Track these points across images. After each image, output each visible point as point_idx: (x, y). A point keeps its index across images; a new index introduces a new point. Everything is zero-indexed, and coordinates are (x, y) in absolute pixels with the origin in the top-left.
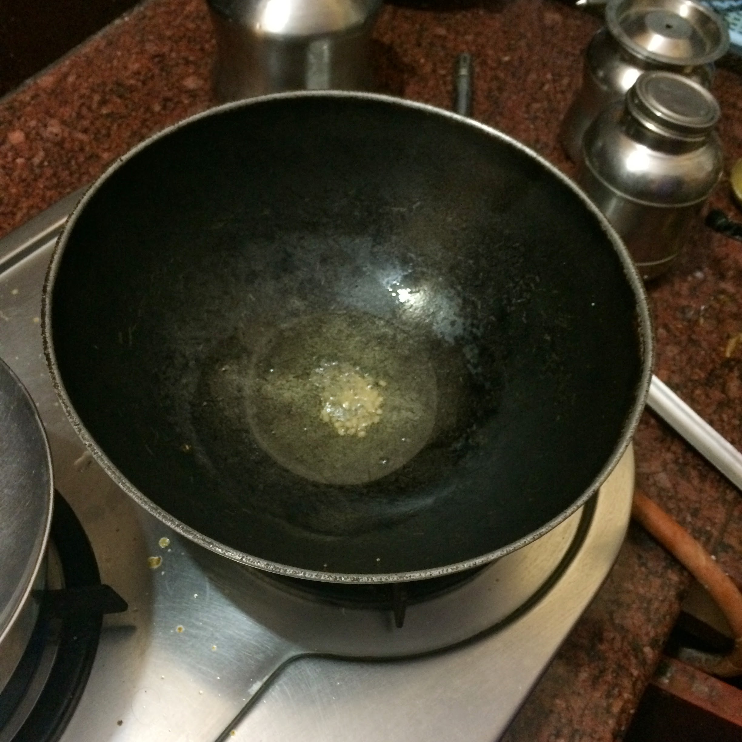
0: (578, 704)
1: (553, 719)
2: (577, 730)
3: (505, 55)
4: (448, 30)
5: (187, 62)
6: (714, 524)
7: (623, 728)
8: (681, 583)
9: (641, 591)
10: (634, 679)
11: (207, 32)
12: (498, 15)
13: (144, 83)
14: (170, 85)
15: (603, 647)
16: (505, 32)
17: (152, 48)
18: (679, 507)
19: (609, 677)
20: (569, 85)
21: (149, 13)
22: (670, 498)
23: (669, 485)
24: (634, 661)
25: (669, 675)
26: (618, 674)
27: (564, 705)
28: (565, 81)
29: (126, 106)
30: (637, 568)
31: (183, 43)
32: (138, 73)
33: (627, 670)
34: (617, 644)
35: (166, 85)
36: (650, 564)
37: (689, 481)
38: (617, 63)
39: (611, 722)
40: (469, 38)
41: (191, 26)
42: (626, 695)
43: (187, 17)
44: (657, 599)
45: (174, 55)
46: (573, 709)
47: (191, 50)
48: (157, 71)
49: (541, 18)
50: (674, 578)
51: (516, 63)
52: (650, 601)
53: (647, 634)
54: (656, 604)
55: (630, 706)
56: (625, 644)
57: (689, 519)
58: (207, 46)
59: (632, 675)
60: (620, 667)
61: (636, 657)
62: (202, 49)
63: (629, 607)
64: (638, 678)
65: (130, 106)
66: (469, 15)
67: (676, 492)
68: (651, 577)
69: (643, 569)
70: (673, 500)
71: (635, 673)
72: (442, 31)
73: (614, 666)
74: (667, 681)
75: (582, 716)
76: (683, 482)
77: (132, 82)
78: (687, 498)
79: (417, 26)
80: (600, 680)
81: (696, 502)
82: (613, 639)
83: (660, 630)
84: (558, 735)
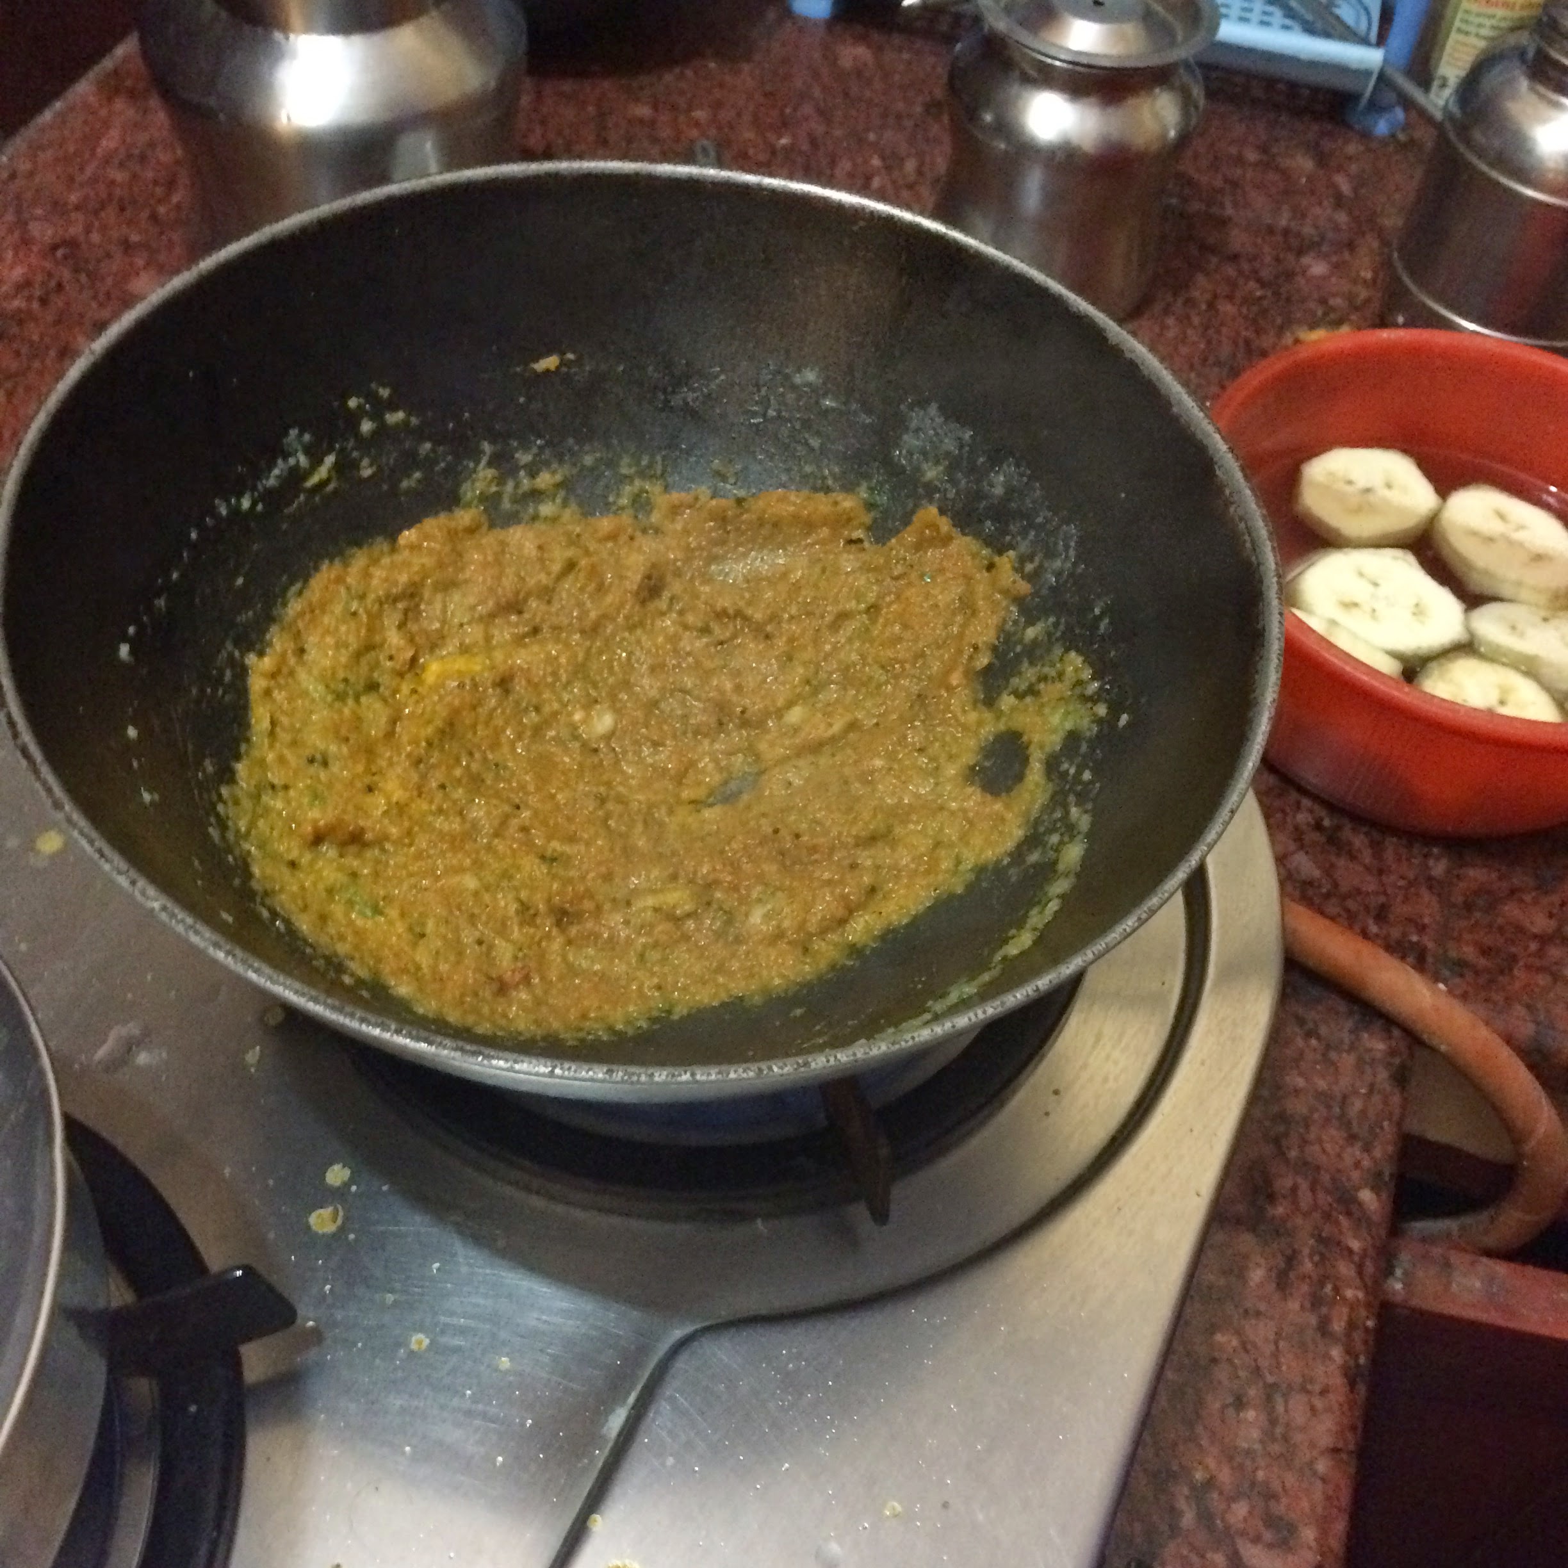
0: (1261, 1332)
1: (1221, 1373)
2: (1274, 1386)
3: (780, 137)
4: (655, 108)
5: (127, 247)
6: (1422, 929)
7: (1362, 1360)
8: (1392, 1053)
9: (1322, 1084)
10: (1356, 1258)
11: (156, 182)
12: (746, 67)
13: (44, 301)
14: (101, 297)
15: (1280, 1210)
16: (766, 95)
17: (43, 232)
18: (1348, 911)
19: (1308, 1266)
20: (920, 172)
21: (24, 166)
22: (1328, 896)
23: (1317, 873)
24: (1344, 1221)
26: (1322, 1255)
27: (1235, 1342)
28: (910, 165)
29: (18, 354)
30: (1300, 1042)
31: (110, 214)
32: (27, 284)
33: (1339, 1243)
34: (1305, 1198)
35: (95, 297)
36: (1323, 1030)
37: (1353, 857)
38: (1015, 89)
39: (1336, 1353)
40: (700, 114)
41: (119, 176)
42: (1349, 1293)
43: (107, 161)
44: (1356, 1093)
45: (95, 237)
46: (1255, 1346)
47: (130, 223)
48: (66, 274)
49: (831, 59)
50: (1378, 1046)
51: (805, 147)
52: (1344, 1101)
53: (1357, 1165)
54: (1357, 1105)
55: (1363, 1313)
56: (1321, 1196)
57: (1374, 929)
58: (162, 210)
59: (1350, 1251)
60: (1320, 1239)
61: (1349, 1214)
62: (154, 218)
63: (1307, 1123)
64: (1364, 1254)
65: (24, 350)
66: (689, 73)
67: (1336, 885)
68: (1333, 1055)
69: (1314, 1042)
70: (1334, 900)
71: (1355, 1245)
72: (643, 111)
73: (1312, 1242)
74: (1399, 1286)
75: (1276, 1354)
76: (1342, 862)
77: (17, 303)
78: (1358, 891)
79: (591, 109)
80: (1292, 1275)
81: (1377, 893)
82: (1294, 1189)
83: (1378, 1153)
84: (1240, 1403)
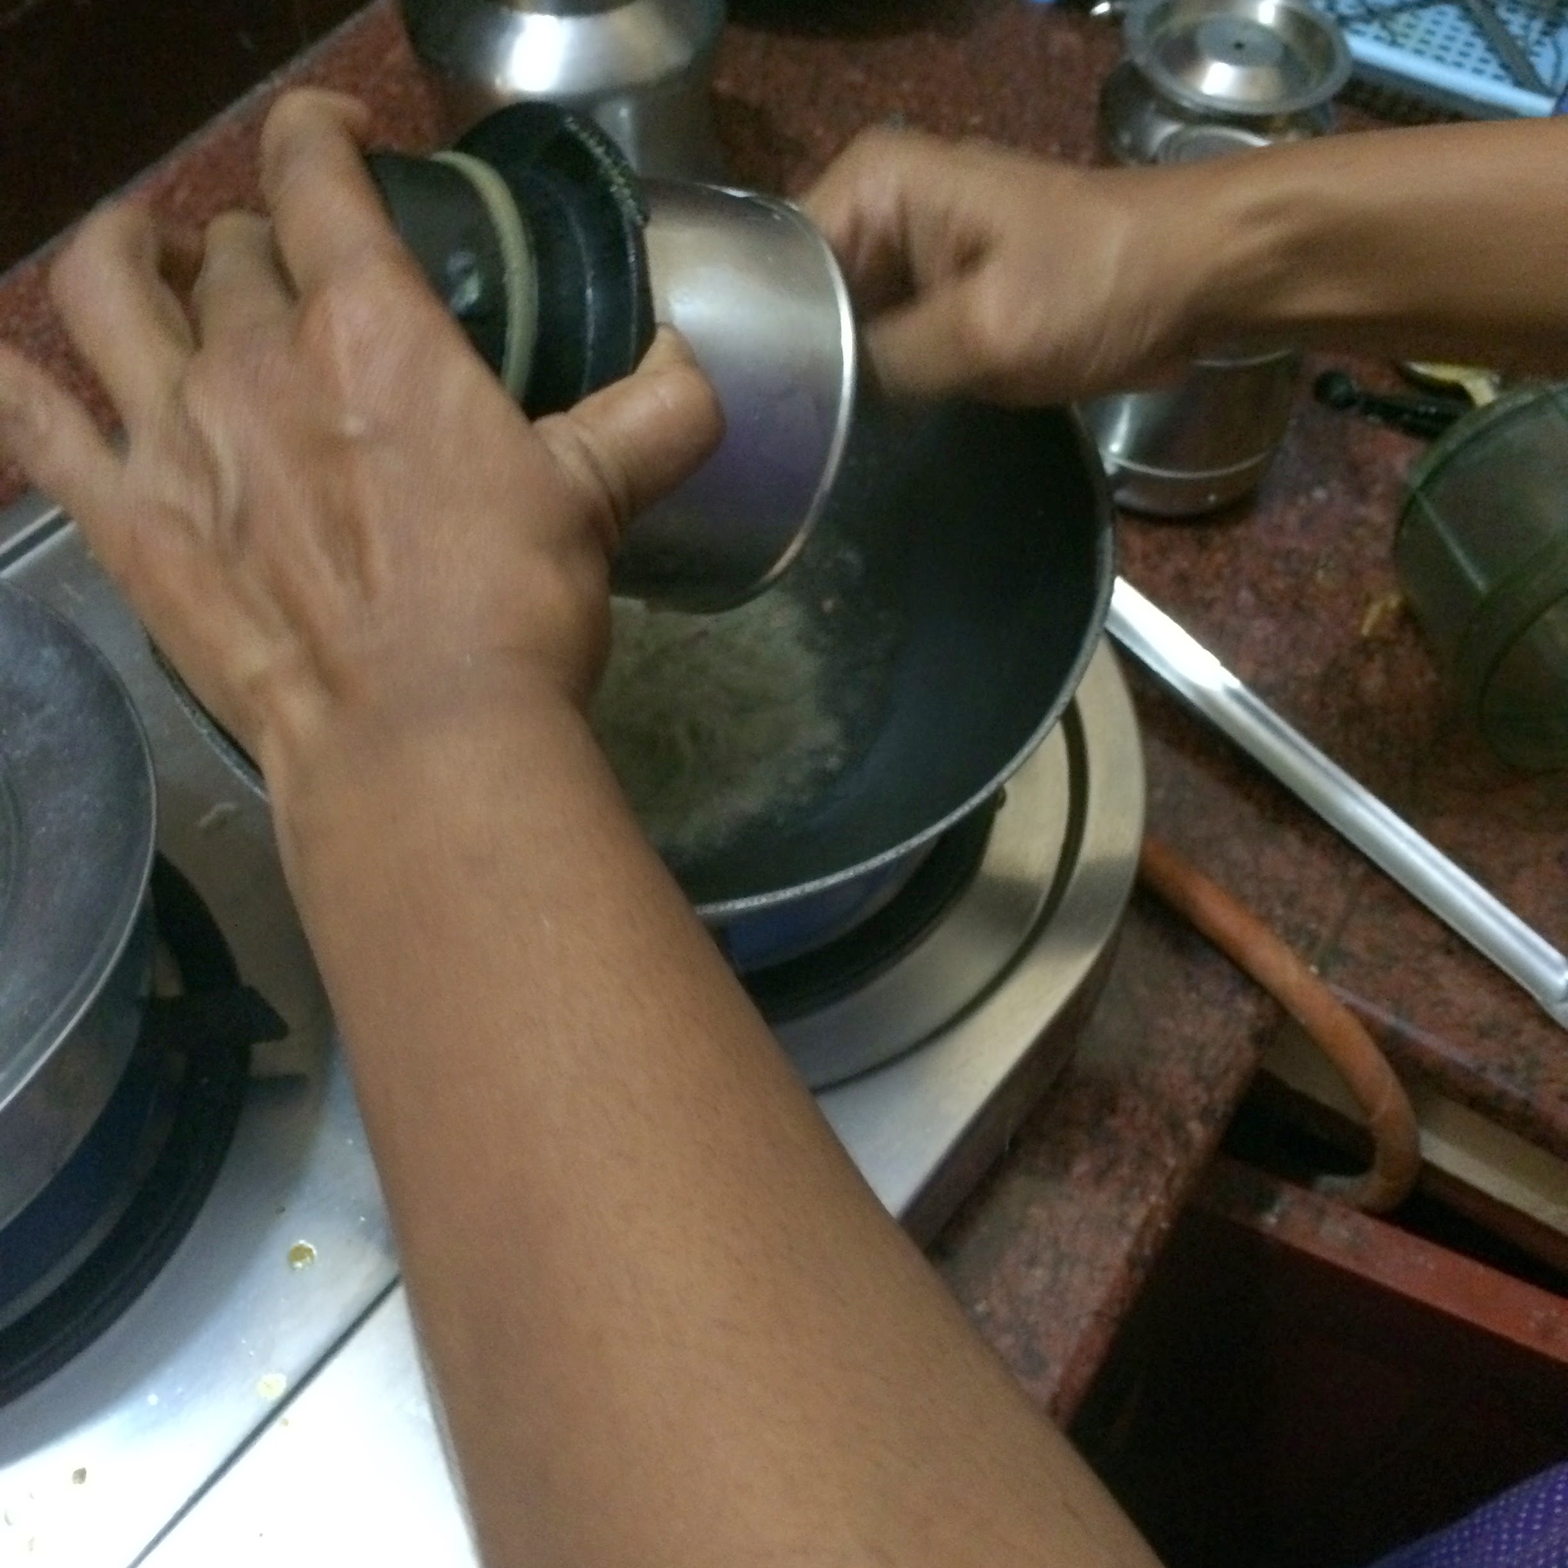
0: (1068, 1213)
1: (1025, 1237)
2: (1065, 1255)
3: (975, 114)
4: (869, 74)
6: (1322, 919)
7: (1147, 1251)
8: (1260, 1016)
9: (1188, 1030)
10: (1168, 1173)
12: (961, 42)
15: (1115, 1122)
16: (975, 72)
18: (1262, 892)
19: (1125, 1171)
22: (1247, 877)
23: (1245, 858)
24: (1169, 1144)
25: (1277, 1209)
26: (1140, 1165)
27: (1045, 1216)
30: (1181, 994)
33: (1158, 1158)
34: (1142, 1117)
36: (1206, 988)
37: (1283, 850)
39: (1126, 1241)
40: (906, 86)
41: (395, 89)
42: (1153, 1199)
43: (387, 74)
44: (1214, 1043)
46: (1059, 1221)
49: (1043, 44)
50: (1247, 1007)
51: (994, 128)
52: (1202, 1047)
54: (1212, 1053)
55: (1160, 1215)
56: (1156, 1116)
57: (1279, 911)
59: (1165, 1166)
60: (1145, 1153)
61: (1174, 1138)
63: (1164, 1057)
64: (1175, 1172)
66: (908, 44)
67: (1259, 869)
68: (1206, 1009)
69: (1193, 996)
70: (1252, 881)
71: (1171, 1162)
72: (857, 76)
73: (1135, 1153)
75: (1075, 1232)
76: (1270, 851)
78: (1277, 877)
79: (811, 69)
80: (1109, 1175)
81: (1293, 883)
82: (1135, 1109)
83: (1217, 1094)
84: (1032, 1262)
